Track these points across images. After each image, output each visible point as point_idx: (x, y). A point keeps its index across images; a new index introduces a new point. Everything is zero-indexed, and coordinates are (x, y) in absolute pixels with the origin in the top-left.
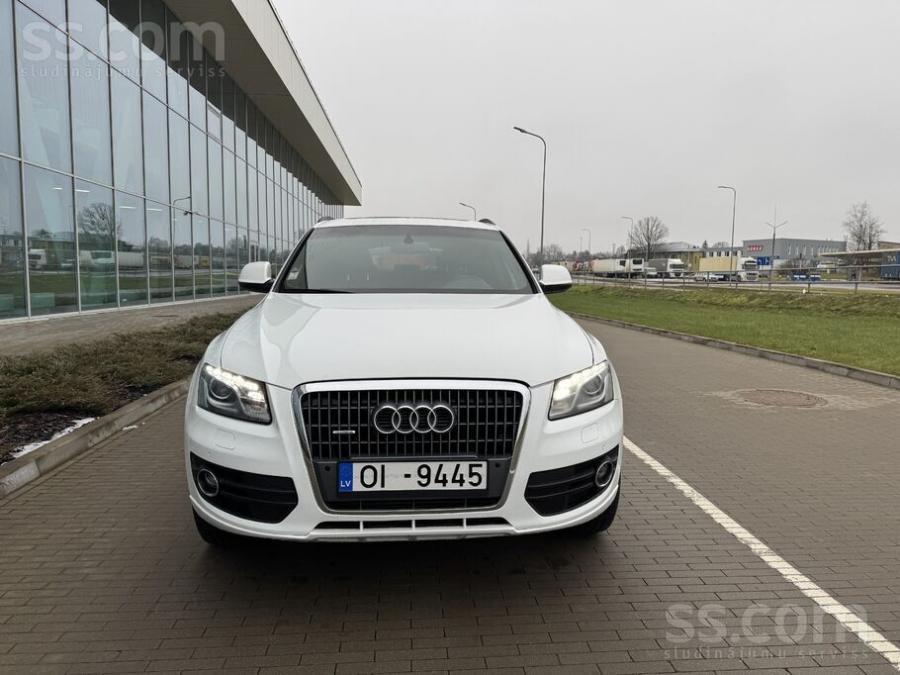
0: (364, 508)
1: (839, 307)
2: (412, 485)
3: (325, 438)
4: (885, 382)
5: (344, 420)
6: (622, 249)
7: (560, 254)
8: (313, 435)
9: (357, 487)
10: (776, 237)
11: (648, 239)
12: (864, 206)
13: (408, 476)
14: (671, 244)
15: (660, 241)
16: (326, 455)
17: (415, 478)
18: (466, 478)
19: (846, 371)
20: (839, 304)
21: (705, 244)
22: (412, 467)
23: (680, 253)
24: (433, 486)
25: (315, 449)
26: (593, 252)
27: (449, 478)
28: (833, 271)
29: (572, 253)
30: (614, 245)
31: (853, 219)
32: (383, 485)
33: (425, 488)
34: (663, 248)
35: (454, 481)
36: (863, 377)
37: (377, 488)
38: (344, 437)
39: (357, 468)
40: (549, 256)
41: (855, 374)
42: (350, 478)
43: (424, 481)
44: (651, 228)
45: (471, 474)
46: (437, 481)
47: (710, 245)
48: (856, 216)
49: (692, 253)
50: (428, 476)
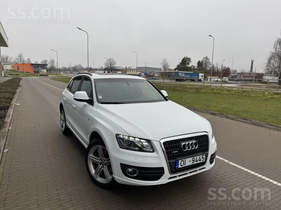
0: (179, 172)
1: (172, 89)
2: (191, 164)
3: (170, 154)
4: (204, 112)
5: (174, 149)
6: (102, 67)
7: (82, 68)
8: (168, 153)
9: (180, 167)
10: (146, 66)
11: (111, 65)
12: (166, 59)
13: (190, 161)
14: (117, 67)
15: (114, 66)
16: (171, 159)
17: (192, 161)
18: (201, 159)
19: (193, 109)
20: (172, 88)
21: (126, 67)
22: (191, 159)
23: (120, 70)
24: (195, 163)
25: (168, 158)
26: (93, 68)
27: (198, 160)
28: (159, 77)
29: (86, 68)
30: (99, 66)
31: (163, 62)
32: (185, 165)
33: (194, 164)
34: (115, 68)
35: (199, 160)
36: (198, 110)
37: (184, 166)
38: (175, 153)
39: (180, 161)
40: (78, 68)
41: (196, 110)
42: (178, 164)
43: (193, 162)
44: (111, 62)
45: (202, 158)
46: (196, 161)
47: (127, 68)
48: (164, 62)
49: (123, 70)
50: (194, 161)
